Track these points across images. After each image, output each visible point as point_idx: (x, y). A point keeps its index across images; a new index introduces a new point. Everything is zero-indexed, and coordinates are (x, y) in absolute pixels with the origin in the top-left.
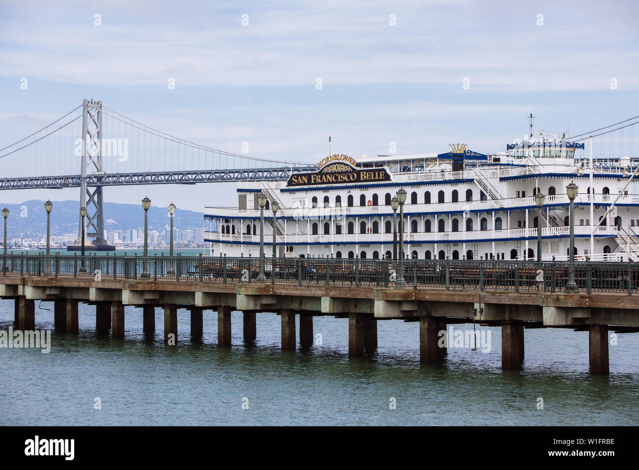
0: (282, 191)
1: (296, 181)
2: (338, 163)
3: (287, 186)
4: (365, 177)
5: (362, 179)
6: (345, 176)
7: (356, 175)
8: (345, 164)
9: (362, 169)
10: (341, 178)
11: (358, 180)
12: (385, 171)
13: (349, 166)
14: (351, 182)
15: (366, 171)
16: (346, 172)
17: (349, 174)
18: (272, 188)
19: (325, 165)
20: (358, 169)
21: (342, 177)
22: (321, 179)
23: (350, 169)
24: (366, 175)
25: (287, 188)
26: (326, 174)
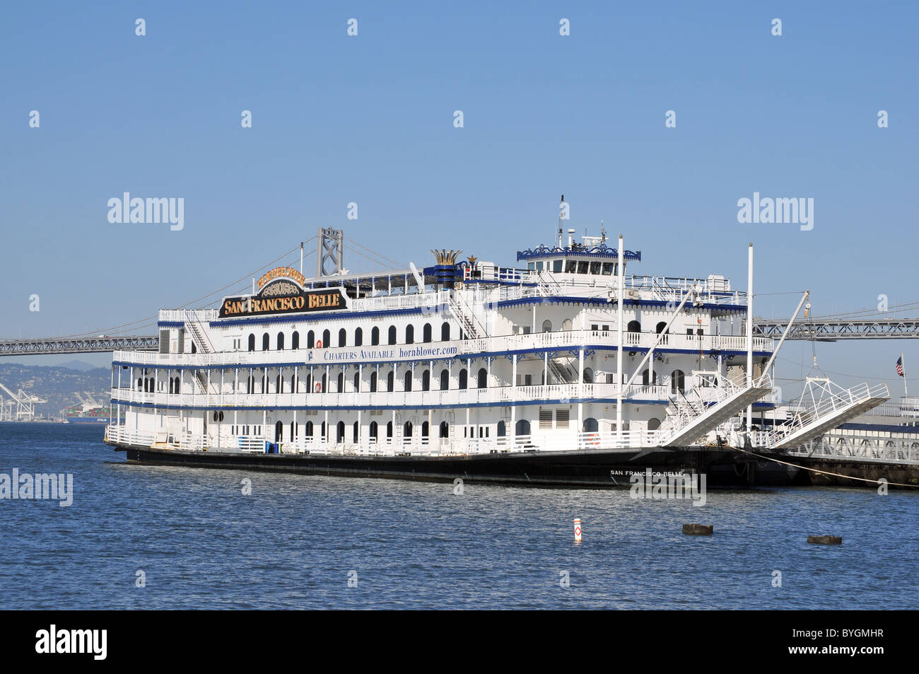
0: (213, 324)
1: (230, 309)
2: (283, 281)
3: (219, 317)
4: (315, 303)
5: (310, 306)
6: (289, 302)
7: (303, 301)
8: (291, 283)
9: (313, 290)
10: (285, 305)
11: (306, 308)
12: (339, 292)
13: (296, 285)
14: (297, 310)
15: (317, 293)
16: (292, 296)
17: (296, 298)
18: (201, 320)
19: (266, 284)
20: (307, 290)
21: (286, 303)
22: (260, 306)
23: (297, 290)
24: (316, 300)
25: (220, 320)
26: (266, 298)
